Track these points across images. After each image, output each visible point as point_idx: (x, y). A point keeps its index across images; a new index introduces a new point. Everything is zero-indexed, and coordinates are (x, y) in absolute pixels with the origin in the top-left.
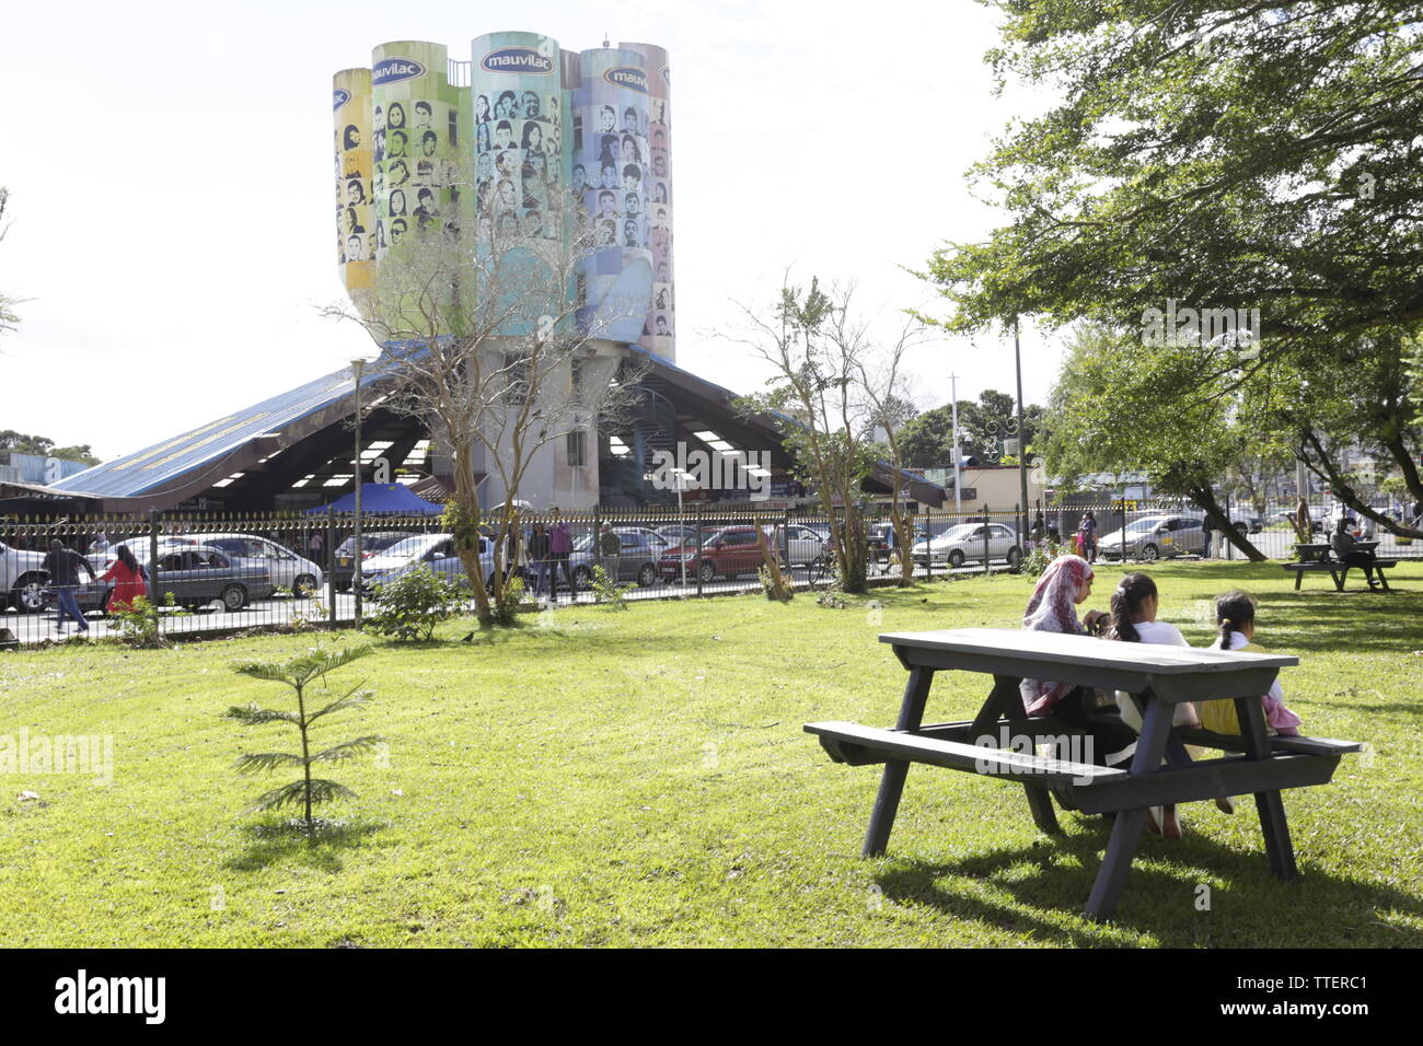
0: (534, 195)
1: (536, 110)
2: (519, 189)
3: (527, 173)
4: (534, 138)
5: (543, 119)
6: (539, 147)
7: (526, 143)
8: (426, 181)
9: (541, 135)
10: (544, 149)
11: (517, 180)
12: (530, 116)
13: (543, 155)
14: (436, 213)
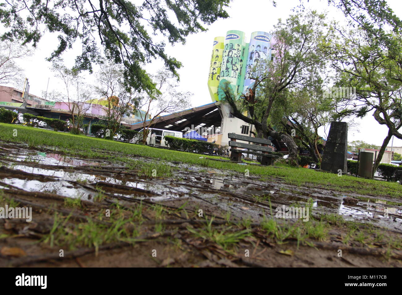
0: (228, 67)
1: (232, 47)
2: (225, 65)
3: (228, 62)
4: (230, 54)
5: (234, 49)
6: (231, 56)
7: (228, 55)
8: (215, 66)
9: (232, 53)
10: (233, 56)
11: (225, 63)
12: (230, 49)
13: (232, 58)
14: (216, 73)
